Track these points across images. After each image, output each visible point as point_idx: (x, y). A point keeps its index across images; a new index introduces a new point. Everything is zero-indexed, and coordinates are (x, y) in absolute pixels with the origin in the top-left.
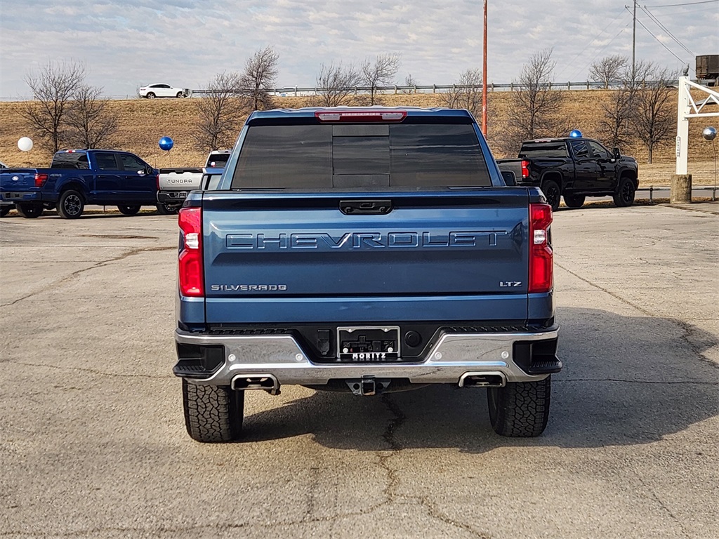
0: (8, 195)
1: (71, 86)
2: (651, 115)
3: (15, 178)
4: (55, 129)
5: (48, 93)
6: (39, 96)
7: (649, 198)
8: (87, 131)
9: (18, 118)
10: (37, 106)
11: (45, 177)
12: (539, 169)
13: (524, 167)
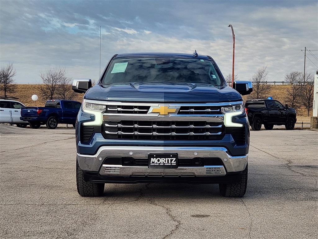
0: (26, 118)
1: (59, 78)
2: (309, 95)
3: (29, 111)
4: (52, 96)
5: (49, 80)
6: (45, 82)
7: (301, 127)
8: (64, 96)
9: (36, 91)
10: (45, 87)
11: (42, 111)
12: (253, 112)
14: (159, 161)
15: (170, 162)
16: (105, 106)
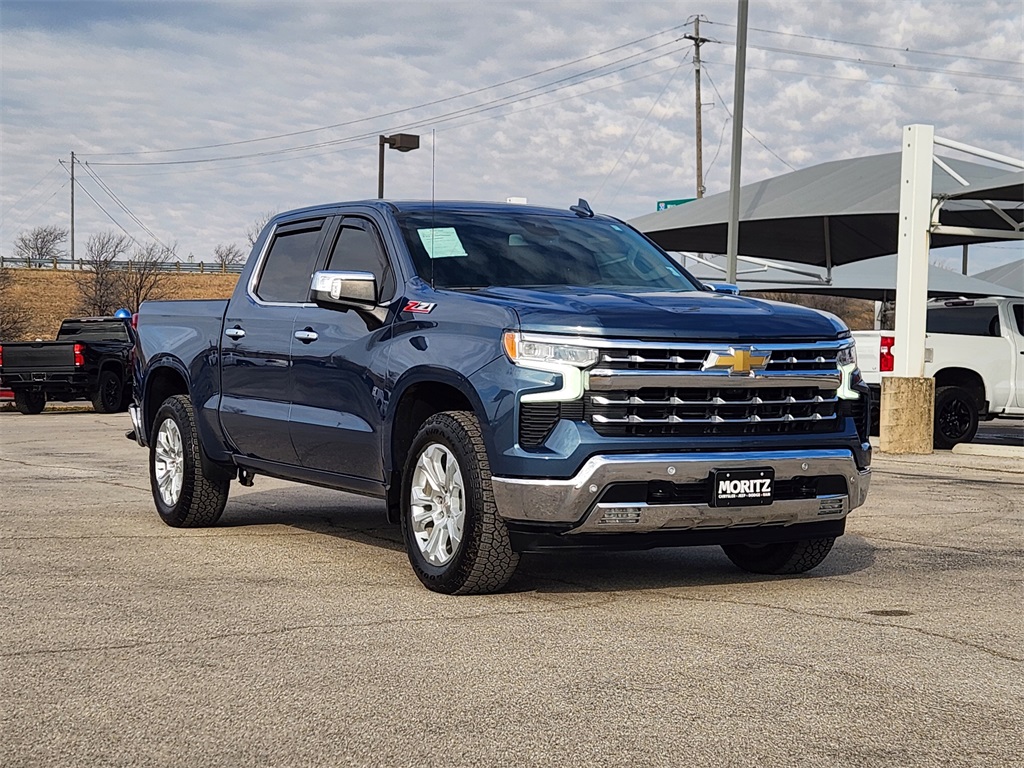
13: (78, 352)
14: (735, 487)
15: (758, 490)
16: (597, 351)
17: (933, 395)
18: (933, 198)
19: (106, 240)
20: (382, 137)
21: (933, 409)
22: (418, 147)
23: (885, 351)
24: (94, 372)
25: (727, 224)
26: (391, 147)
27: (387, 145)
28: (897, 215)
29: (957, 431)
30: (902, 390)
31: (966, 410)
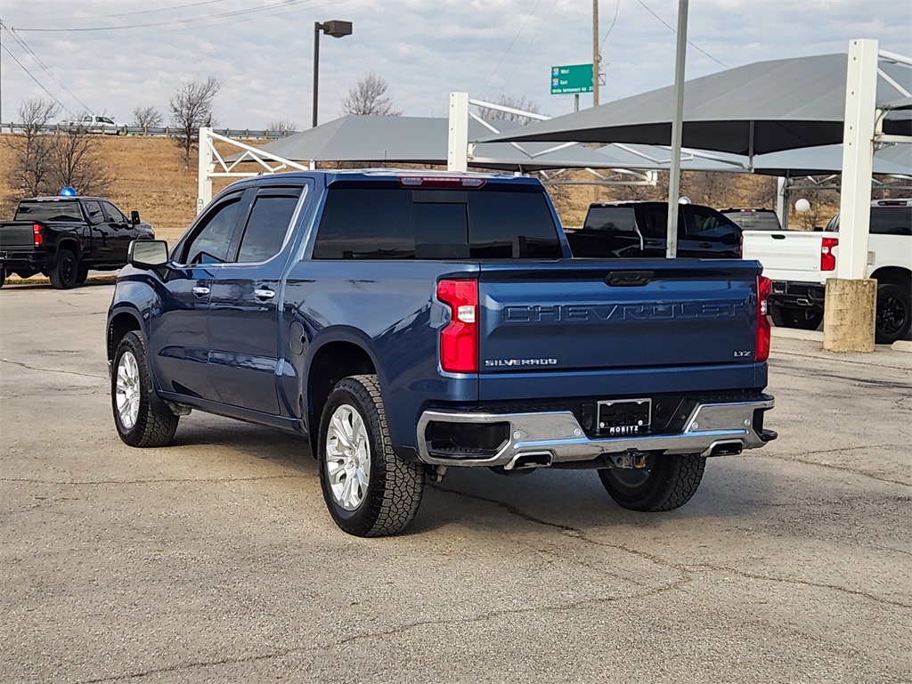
13: (37, 232)
17: (876, 296)
18: (876, 108)
19: (37, 106)
20: (317, 24)
21: (875, 309)
22: (351, 33)
23: (826, 251)
24: (51, 250)
25: (671, 123)
26: (325, 33)
27: (321, 31)
28: (842, 124)
29: (893, 327)
30: (846, 292)
31: (901, 306)
